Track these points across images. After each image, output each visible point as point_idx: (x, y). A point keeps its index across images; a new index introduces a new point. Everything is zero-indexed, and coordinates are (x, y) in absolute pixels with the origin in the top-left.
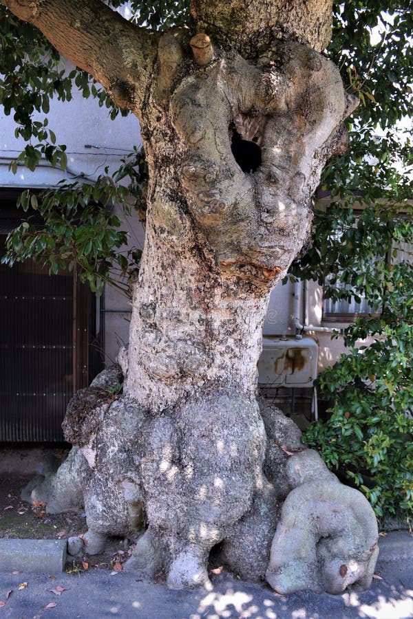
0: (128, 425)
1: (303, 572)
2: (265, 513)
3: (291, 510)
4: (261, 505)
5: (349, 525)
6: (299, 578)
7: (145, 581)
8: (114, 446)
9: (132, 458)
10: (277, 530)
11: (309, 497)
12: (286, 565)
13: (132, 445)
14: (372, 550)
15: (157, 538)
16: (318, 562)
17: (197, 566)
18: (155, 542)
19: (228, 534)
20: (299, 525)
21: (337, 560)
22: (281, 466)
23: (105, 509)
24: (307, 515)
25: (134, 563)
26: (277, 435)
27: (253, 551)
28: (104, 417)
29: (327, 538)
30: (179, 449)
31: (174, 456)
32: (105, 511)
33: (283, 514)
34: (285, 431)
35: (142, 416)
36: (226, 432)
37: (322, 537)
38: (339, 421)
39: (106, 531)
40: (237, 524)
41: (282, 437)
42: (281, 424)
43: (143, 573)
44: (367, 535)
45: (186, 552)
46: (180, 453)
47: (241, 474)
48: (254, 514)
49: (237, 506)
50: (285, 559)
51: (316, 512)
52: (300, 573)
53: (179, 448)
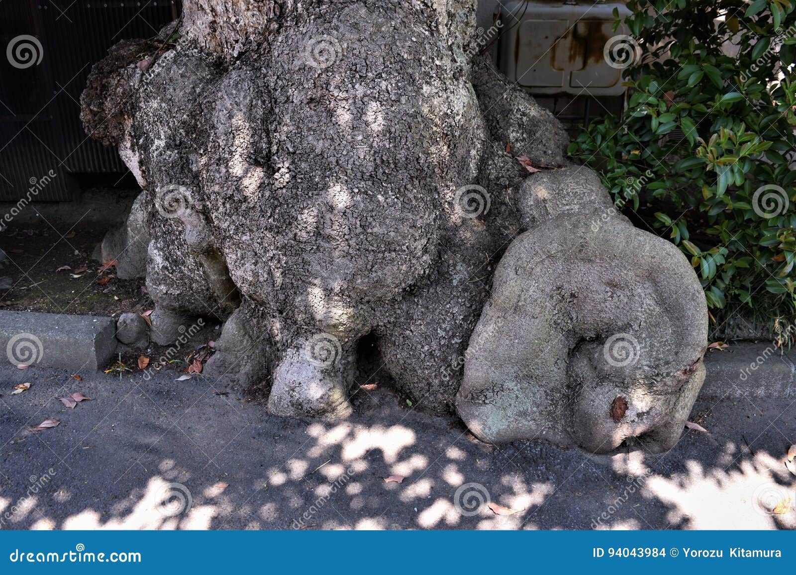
0: (178, 91)
1: (535, 403)
2: (461, 282)
3: (512, 274)
4: (455, 265)
5: (642, 317)
6: (523, 414)
7: (232, 396)
8: (159, 138)
9: (187, 160)
10: (482, 318)
11: (554, 248)
12: (496, 388)
13: (187, 133)
14: (689, 372)
15: (255, 321)
16: (568, 387)
17: (319, 376)
18: (252, 328)
19: (381, 319)
20: (529, 308)
21: (607, 387)
22: (509, 191)
23: (167, 264)
24: (548, 290)
25: (219, 363)
26: (513, 136)
27: (431, 354)
28: (141, 81)
29: (592, 340)
30: (268, 136)
31: (258, 151)
32: (166, 268)
33: (496, 283)
34: (530, 129)
35: (206, 74)
36: (360, 90)
37: (582, 340)
38: (649, 105)
39: (177, 305)
40: (399, 299)
41: (524, 140)
42: (524, 114)
43: (234, 381)
44: (681, 339)
45: (298, 348)
46: (270, 143)
47: (401, 192)
48: (437, 282)
49: (392, 260)
50: (495, 375)
51: (569, 282)
52: (528, 406)
53: (268, 132)
